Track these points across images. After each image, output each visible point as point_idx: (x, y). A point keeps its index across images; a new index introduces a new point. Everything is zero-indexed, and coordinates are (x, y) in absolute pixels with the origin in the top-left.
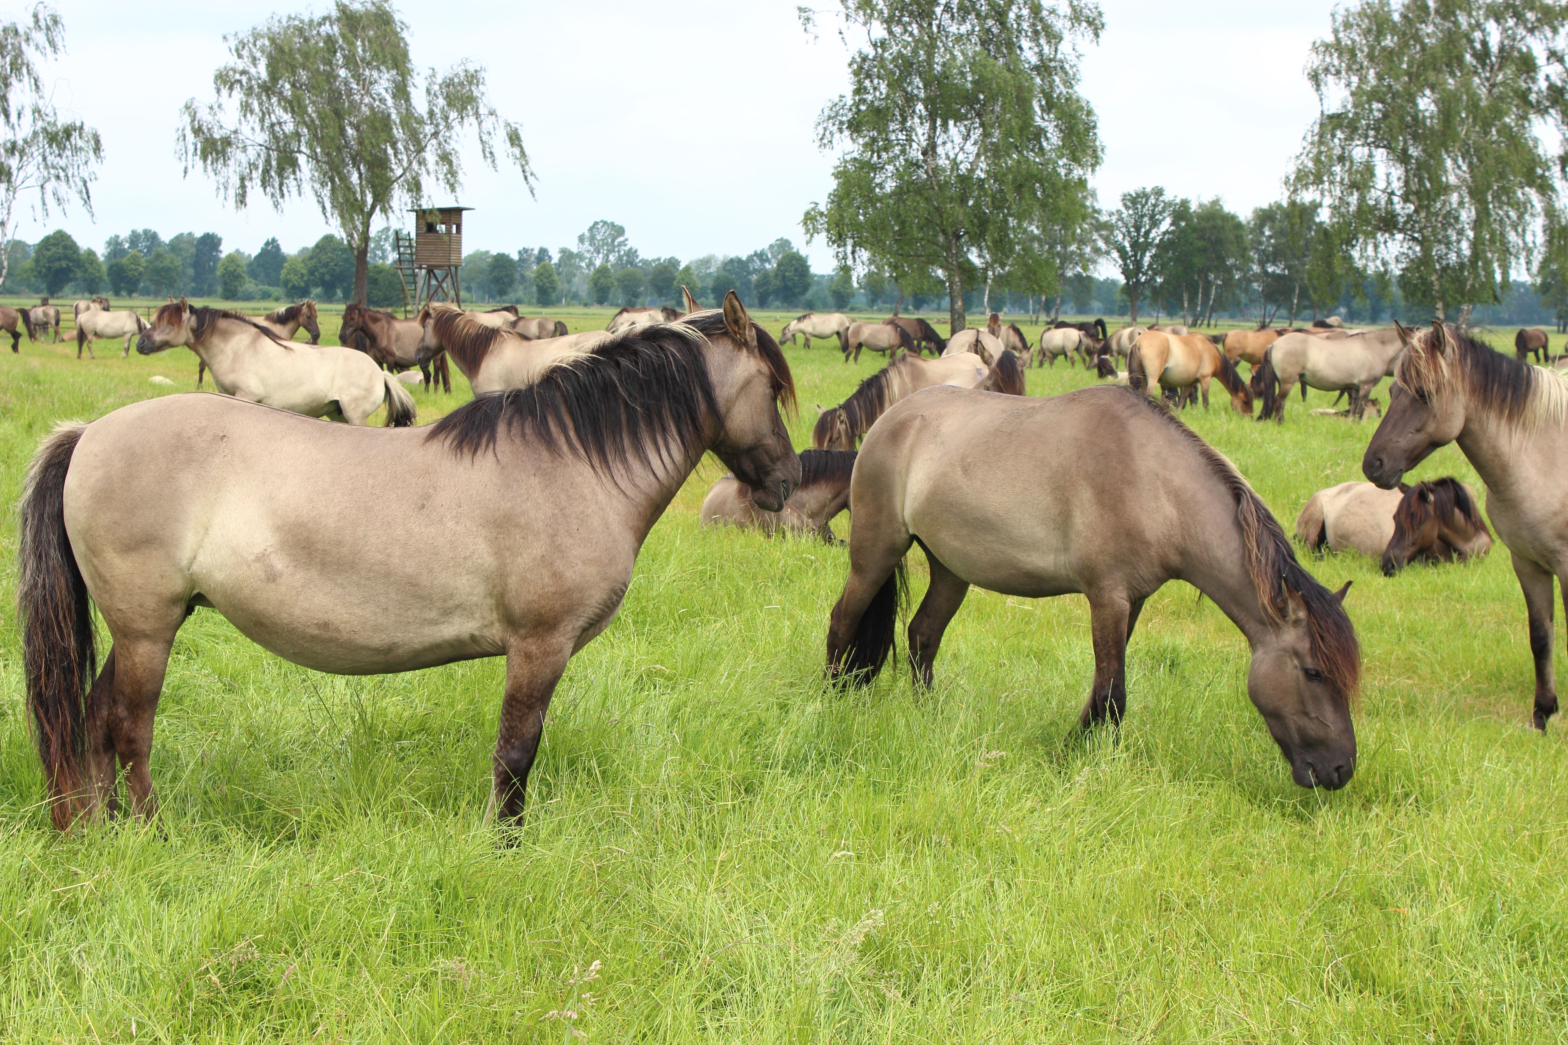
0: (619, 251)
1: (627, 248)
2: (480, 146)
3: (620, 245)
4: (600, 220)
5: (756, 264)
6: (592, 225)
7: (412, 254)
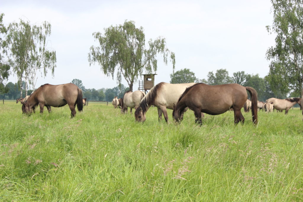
1: (82, 86)
2: (163, 58)
3: (80, 85)
4: (75, 79)
5: (115, 90)
6: (73, 80)
7: (143, 86)
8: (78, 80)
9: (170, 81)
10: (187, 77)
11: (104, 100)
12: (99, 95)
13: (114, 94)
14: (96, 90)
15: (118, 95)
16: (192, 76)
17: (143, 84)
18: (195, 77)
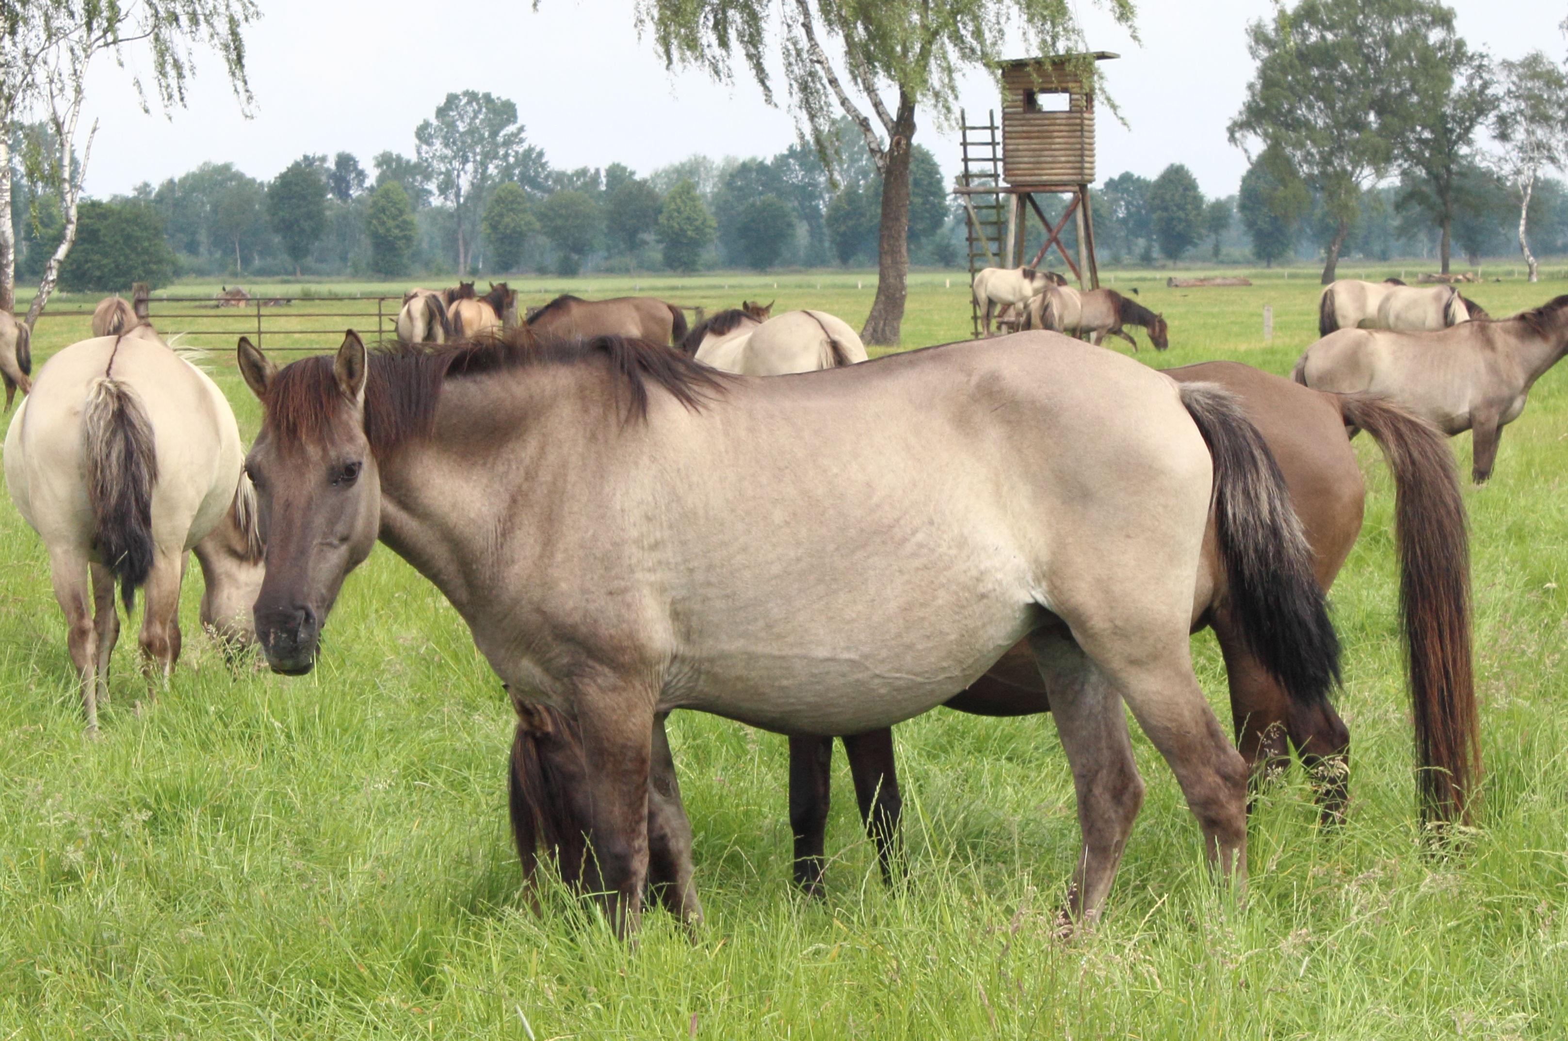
0: (506, 155)
1: (521, 149)
3: (508, 142)
4: (459, 91)
5: (797, 175)
6: (442, 102)
7: (994, 160)
8: (487, 97)
9: (1251, 87)
10: (1388, 41)
11: (711, 252)
12: (662, 219)
13: (791, 204)
14: (637, 177)
15: (823, 210)
16: (1435, 36)
17: (993, 144)
18: (1460, 44)
